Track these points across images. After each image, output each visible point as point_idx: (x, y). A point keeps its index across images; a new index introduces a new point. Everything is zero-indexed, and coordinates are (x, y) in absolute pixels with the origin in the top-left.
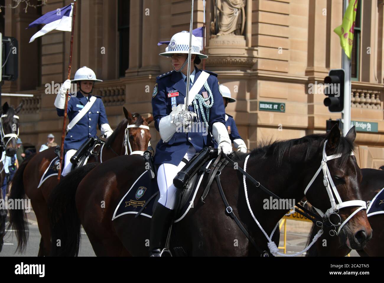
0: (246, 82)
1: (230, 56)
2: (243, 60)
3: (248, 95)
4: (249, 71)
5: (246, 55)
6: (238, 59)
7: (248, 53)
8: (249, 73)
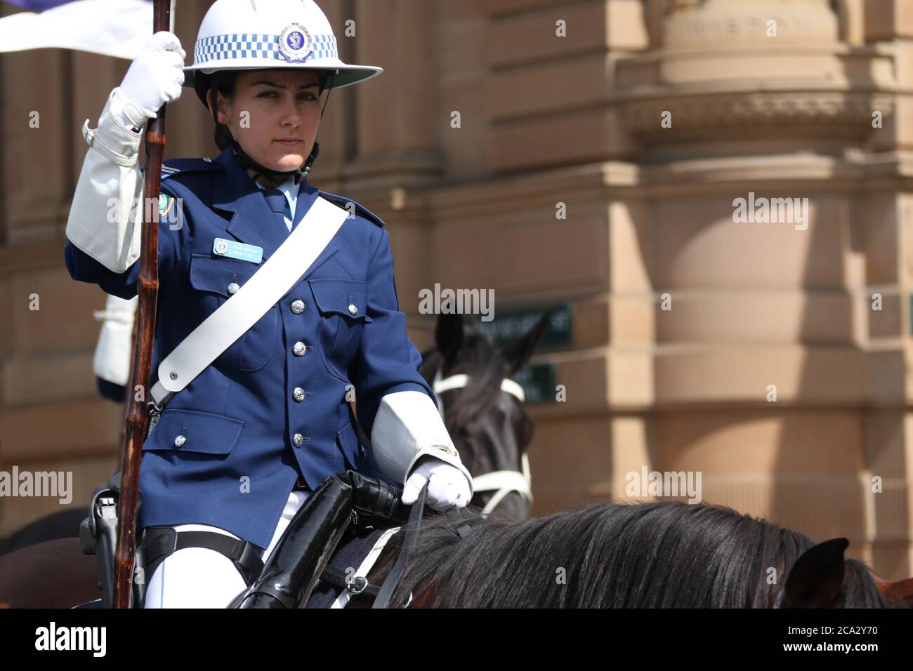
0: (842, 208)
1: (764, 92)
2: (828, 105)
3: (855, 267)
4: (856, 156)
5: (840, 81)
6: (801, 103)
7: (849, 73)
8: (855, 166)
